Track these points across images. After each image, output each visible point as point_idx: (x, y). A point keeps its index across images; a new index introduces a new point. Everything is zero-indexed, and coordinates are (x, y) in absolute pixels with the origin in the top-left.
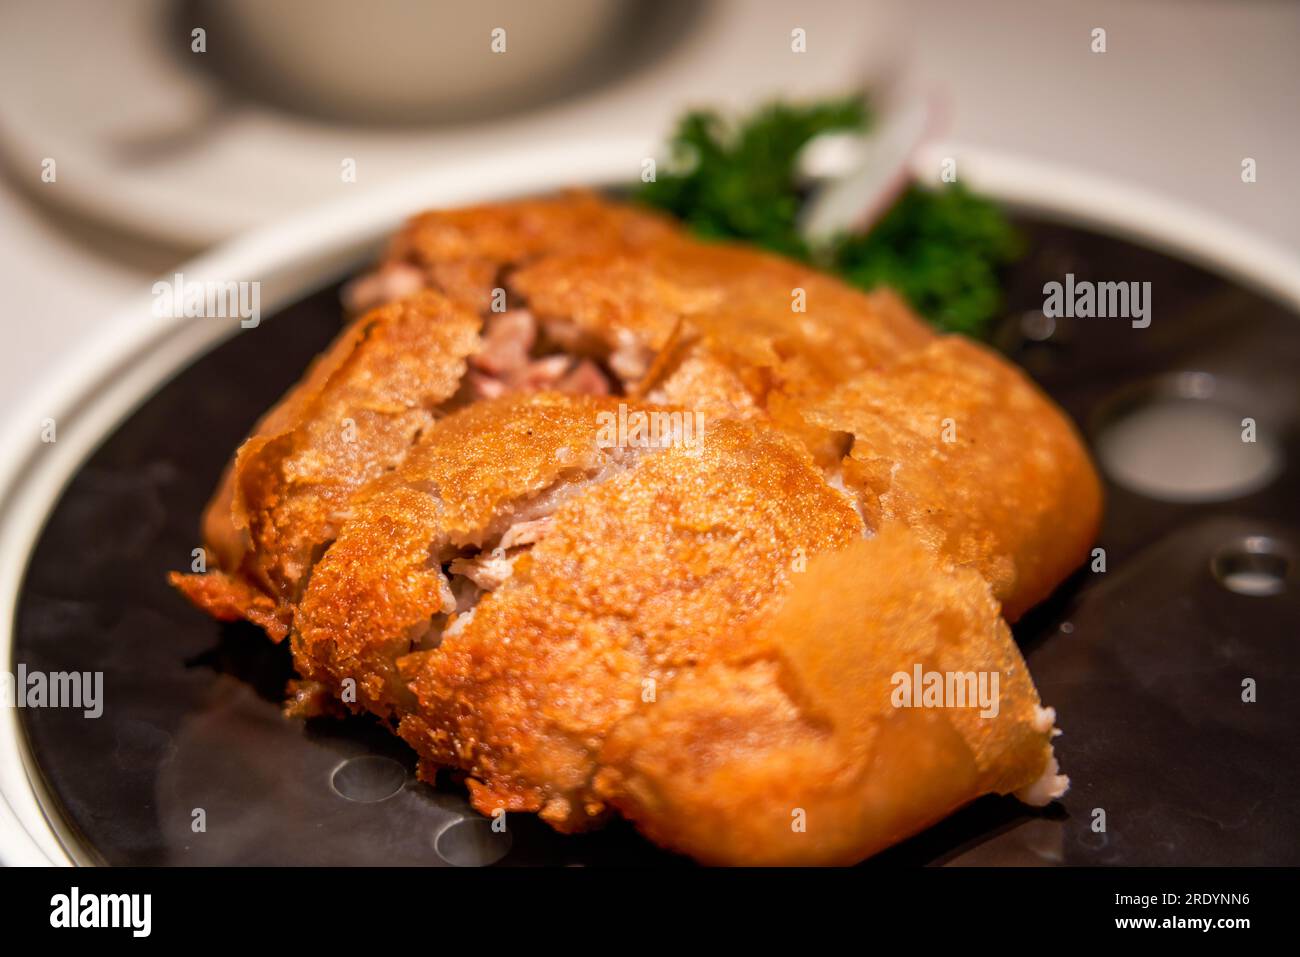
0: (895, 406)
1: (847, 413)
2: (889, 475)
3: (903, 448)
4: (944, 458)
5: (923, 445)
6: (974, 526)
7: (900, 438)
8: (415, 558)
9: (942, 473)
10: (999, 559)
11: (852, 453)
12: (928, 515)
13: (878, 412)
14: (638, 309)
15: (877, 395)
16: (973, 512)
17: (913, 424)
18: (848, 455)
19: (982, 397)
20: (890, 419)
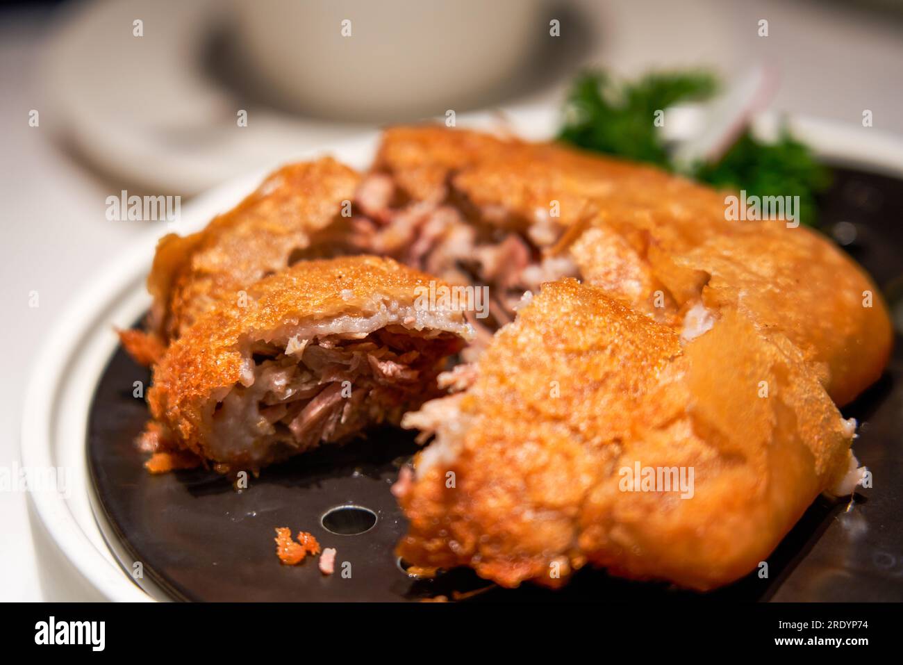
0: (741, 256)
1: (706, 259)
2: (737, 298)
3: (748, 283)
4: (777, 291)
5: (762, 281)
6: (799, 339)
7: (744, 276)
8: (227, 342)
9: (775, 301)
10: (818, 364)
11: (710, 283)
12: (765, 328)
13: (728, 259)
14: (550, 195)
15: (726, 248)
16: (799, 329)
17: (754, 267)
18: (707, 284)
19: (804, 253)
20: (738, 264)
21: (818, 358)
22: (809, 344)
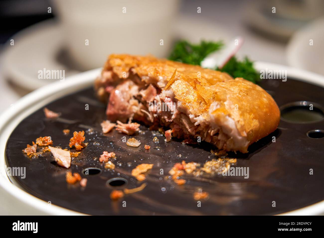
4: (240, 96)
5: (235, 93)
6: (248, 111)
7: (229, 92)
13: (223, 87)
14: (164, 72)
16: (248, 108)
17: (232, 90)
19: (249, 87)
20: (227, 89)
21: (255, 118)
22: (251, 113)
